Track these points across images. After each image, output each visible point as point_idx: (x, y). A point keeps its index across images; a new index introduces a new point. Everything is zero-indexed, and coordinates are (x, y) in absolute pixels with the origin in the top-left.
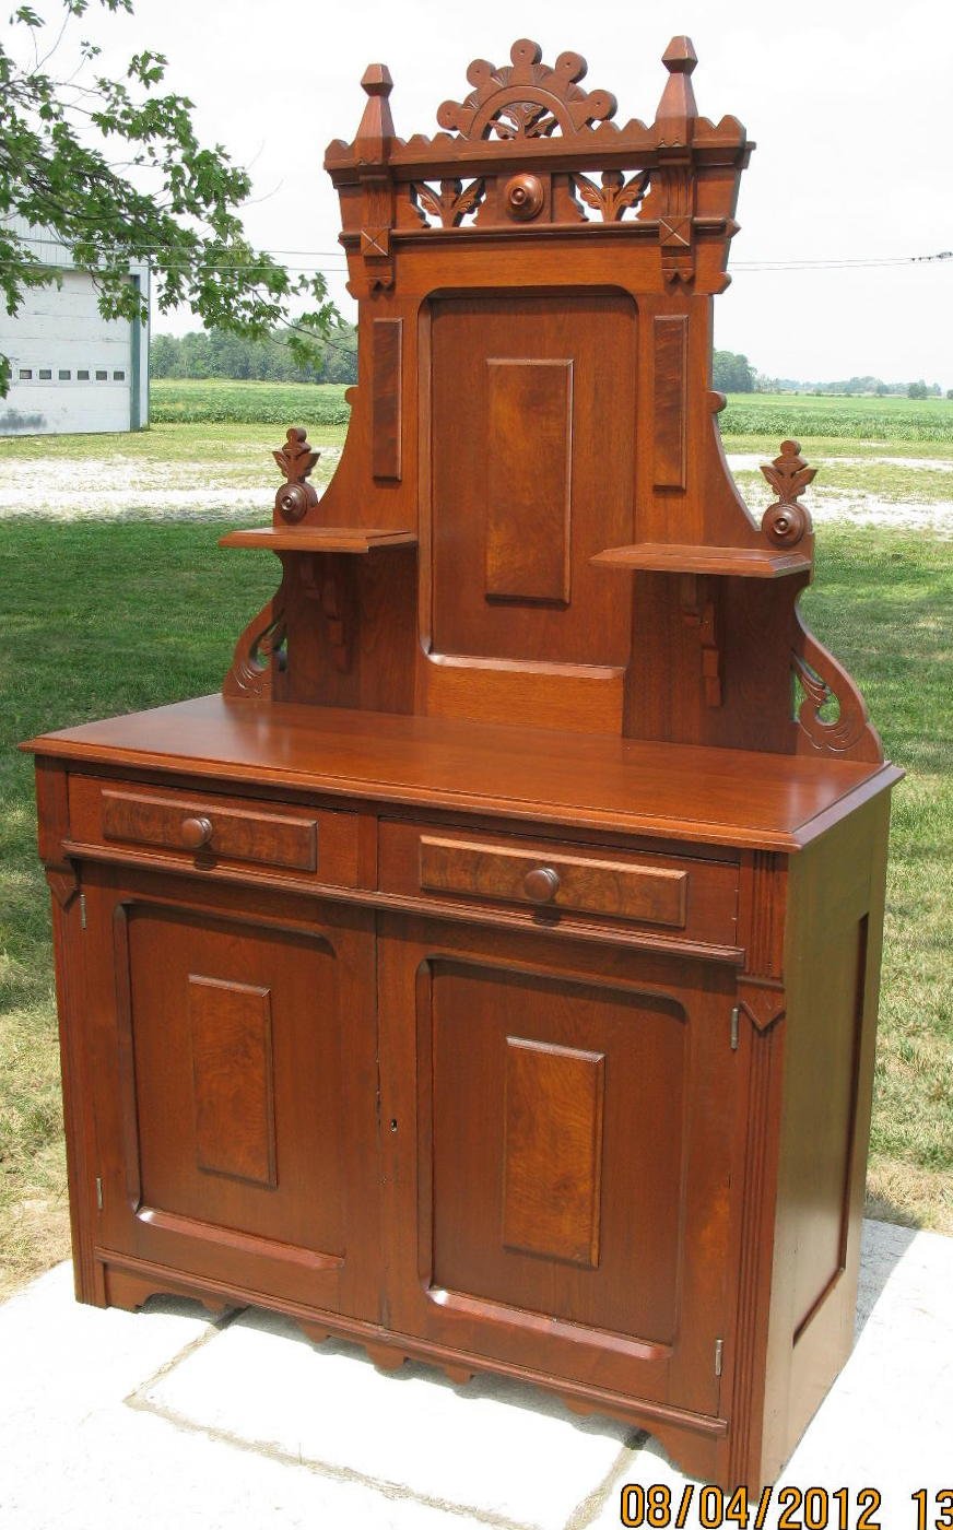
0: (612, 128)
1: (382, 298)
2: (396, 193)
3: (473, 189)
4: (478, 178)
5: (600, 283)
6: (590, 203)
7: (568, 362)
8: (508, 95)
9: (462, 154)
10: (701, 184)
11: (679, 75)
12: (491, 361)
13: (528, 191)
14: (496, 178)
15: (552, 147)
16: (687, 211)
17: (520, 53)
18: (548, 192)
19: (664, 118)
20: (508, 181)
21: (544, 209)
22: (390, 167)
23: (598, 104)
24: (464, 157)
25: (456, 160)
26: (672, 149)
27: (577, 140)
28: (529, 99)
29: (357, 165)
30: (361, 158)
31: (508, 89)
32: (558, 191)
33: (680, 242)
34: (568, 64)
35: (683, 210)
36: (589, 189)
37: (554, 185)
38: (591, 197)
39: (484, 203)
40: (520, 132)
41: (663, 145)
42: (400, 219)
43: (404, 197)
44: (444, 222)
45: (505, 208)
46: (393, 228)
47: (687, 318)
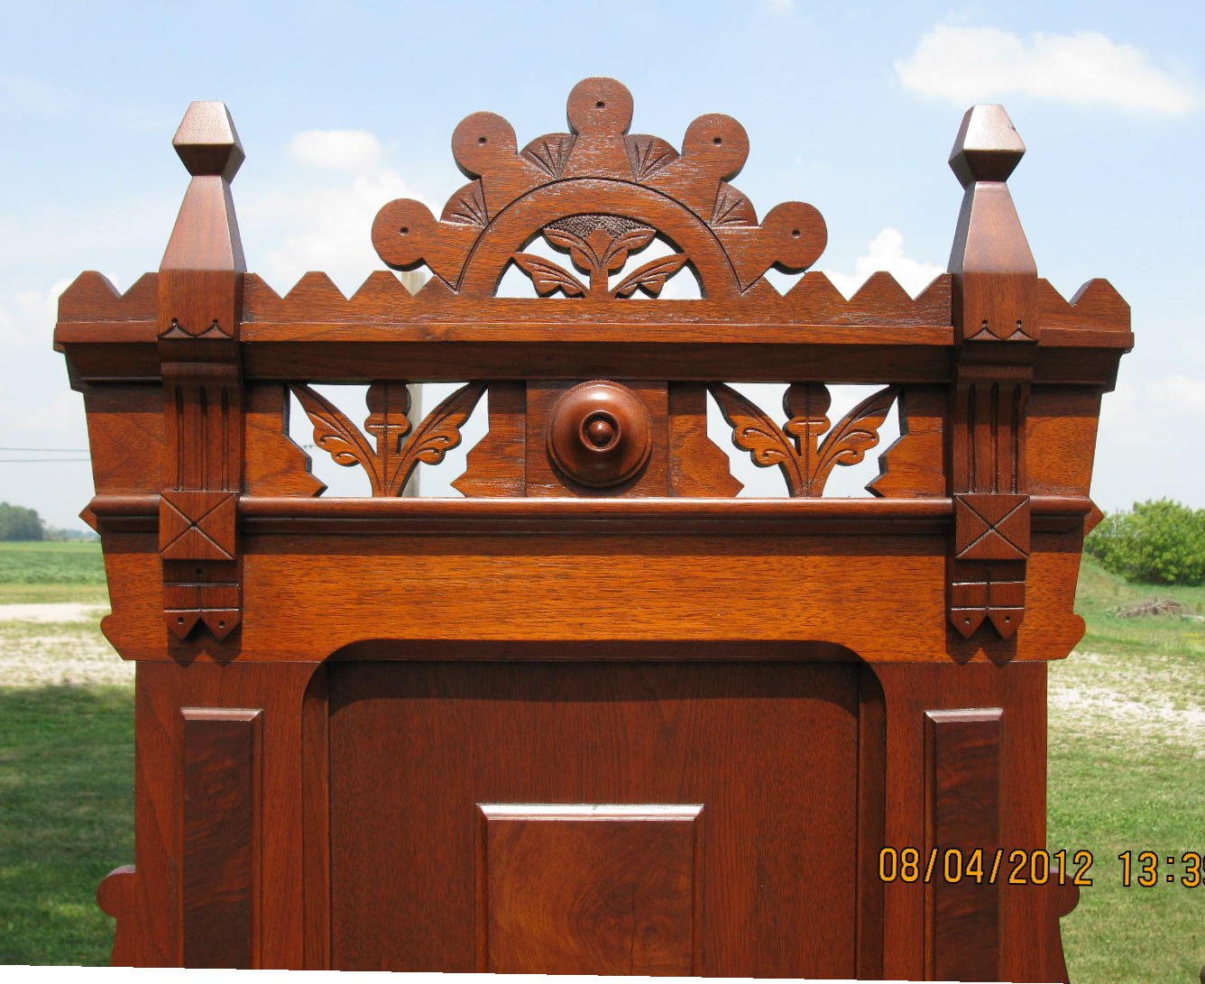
0: (821, 284)
1: (204, 658)
2: (247, 408)
3: (457, 408)
4: (471, 381)
5: (787, 637)
6: (759, 453)
7: (690, 811)
8: (566, 197)
9: (442, 325)
10: (1030, 420)
11: (997, 186)
12: (490, 810)
13: (624, 417)
14: (522, 385)
15: (686, 321)
16: (1017, 481)
17: (594, 109)
18: (660, 423)
19: (982, 274)
20: (556, 396)
21: (652, 463)
22: (243, 345)
23: (796, 232)
24: (448, 331)
25: (429, 338)
26: (1004, 344)
27: (744, 310)
28: (619, 211)
29: (160, 337)
30: (175, 320)
31: (563, 184)
32: (682, 423)
33: (1008, 550)
34: (717, 141)
35: (1004, 477)
36: (754, 421)
37: (672, 411)
38: (762, 441)
39: (482, 442)
40: (599, 282)
41: (985, 336)
42: (254, 473)
43: (269, 419)
44: (378, 487)
45: (551, 460)
46: (243, 492)
47: (1001, 717)
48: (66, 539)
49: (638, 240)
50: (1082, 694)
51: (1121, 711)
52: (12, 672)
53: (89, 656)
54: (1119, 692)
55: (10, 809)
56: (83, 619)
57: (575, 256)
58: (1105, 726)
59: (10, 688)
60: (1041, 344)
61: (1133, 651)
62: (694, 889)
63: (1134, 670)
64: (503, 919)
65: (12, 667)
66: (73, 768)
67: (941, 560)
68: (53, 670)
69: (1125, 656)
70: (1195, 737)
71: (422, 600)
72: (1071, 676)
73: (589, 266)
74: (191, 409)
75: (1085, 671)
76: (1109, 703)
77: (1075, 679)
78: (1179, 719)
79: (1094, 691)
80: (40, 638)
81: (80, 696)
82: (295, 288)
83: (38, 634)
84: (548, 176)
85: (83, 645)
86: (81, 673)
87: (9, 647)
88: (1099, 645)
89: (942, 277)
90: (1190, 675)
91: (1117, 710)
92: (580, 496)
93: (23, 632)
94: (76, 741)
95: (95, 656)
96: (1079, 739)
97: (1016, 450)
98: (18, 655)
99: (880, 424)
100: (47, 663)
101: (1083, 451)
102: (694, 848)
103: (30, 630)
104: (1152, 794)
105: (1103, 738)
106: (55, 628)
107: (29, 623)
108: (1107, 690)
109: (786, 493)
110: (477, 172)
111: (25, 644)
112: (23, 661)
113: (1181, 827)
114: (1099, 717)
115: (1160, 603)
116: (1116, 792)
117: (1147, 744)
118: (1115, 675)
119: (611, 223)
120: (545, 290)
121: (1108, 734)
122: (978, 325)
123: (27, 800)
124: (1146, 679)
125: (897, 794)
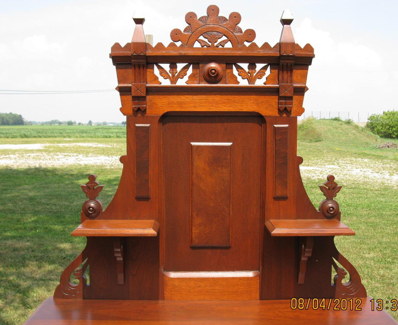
0: (255, 45)
1: (139, 115)
2: (147, 68)
3: (186, 68)
4: (189, 63)
5: (248, 111)
6: (243, 76)
7: (230, 144)
8: (207, 28)
9: (183, 52)
10: (294, 71)
11: (288, 26)
12: (193, 144)
13: (218, 70)
14: (198, 64)
15: (229, 52)
16: (291, 82)
17: (212, 11)
18: (224, 71)
19: (285, 43)
20: (205, 66)
21: (223, 78)
22: (147, 56)
23: (250, 35)
24: (185, 53)
25: (181, 55)
26: (288, 56)
27: (240, 49)
28: (217, 31)
29: (132, 55)
30: (134, 52)
31: (206, 26)
32: (228, 71)
33: (289, 95)
34: (235, 17)
35: (289, 81)
36: (242, 70)
37: (227, 68)
38: (243, 74)
39: (191, 74)
40: (213, 44)
41: (285, 54)
42: (148, 80)
43: (151, 70)
44: (172, 82)
45: (204, 77)
46: (147, 84)
47: (288, 126)
48: (31, 125)
49: (220, 36)
50: (361, 170)
51: (372, 176)
52: (23, 164)
53: (46, 159)
54: (373, 170)
55: (31, 201)
56: (42, 148)
57: (208, 39)
58: (367, 180)
59: (23, 168)
60: (295, 56)
61: (379, 158)
62: (231, 159)
63: (379, 164)
64: (195, 164)
65: (23, 162)
66: (47, 191)
67: (277, 97)
68: (36, 163)
69: (376, 160)
70: (394, 183)
71: (180, 104)
72: (358, 165)
73: (211, 41)
74: (137, 68)
75: (363, 164)
76: (368, 173)
77: (359, 166)
78: (390, 178)
79: (365, 170)
80: (29, 154)
81: (46, 170)
82: (156, 45)
83: (28, 153)
84: (203, 24)
85: (44, 156)
86: (45, 164)
87: (20, 157)
88: (369, 157)
89: (278, 43)
90: (396, 166)
91: (371, 175)
92: (209, 84)
93: (24, 152)
94: (46, 183)
95: (48, 159)
96: (358, 183)
97: (291, 76)
98: (24, 159)
99: (266, 71)
100: (33, 161)
101: (305, 77)
102: (231, 151)
103: (26, 152)
104: (378, 199)
105: (365, 183)
106: (33, 151)
107: (25, 150)
108: (369, 170)
109: (248, 84)
110: (190, 23)
111: (25, 156)
112: (26, 161)
113: (384, 207)
114: (365, 177)
115: (390, 144)
116: (367, 198)
117: (379, 185)
118: (372, 165)
119: (215, 33)
120: (203, 46)
121: (367, 182)
122: (283, 52)
123: (35, 199)
124: (382, 166)
125: (269, 141)
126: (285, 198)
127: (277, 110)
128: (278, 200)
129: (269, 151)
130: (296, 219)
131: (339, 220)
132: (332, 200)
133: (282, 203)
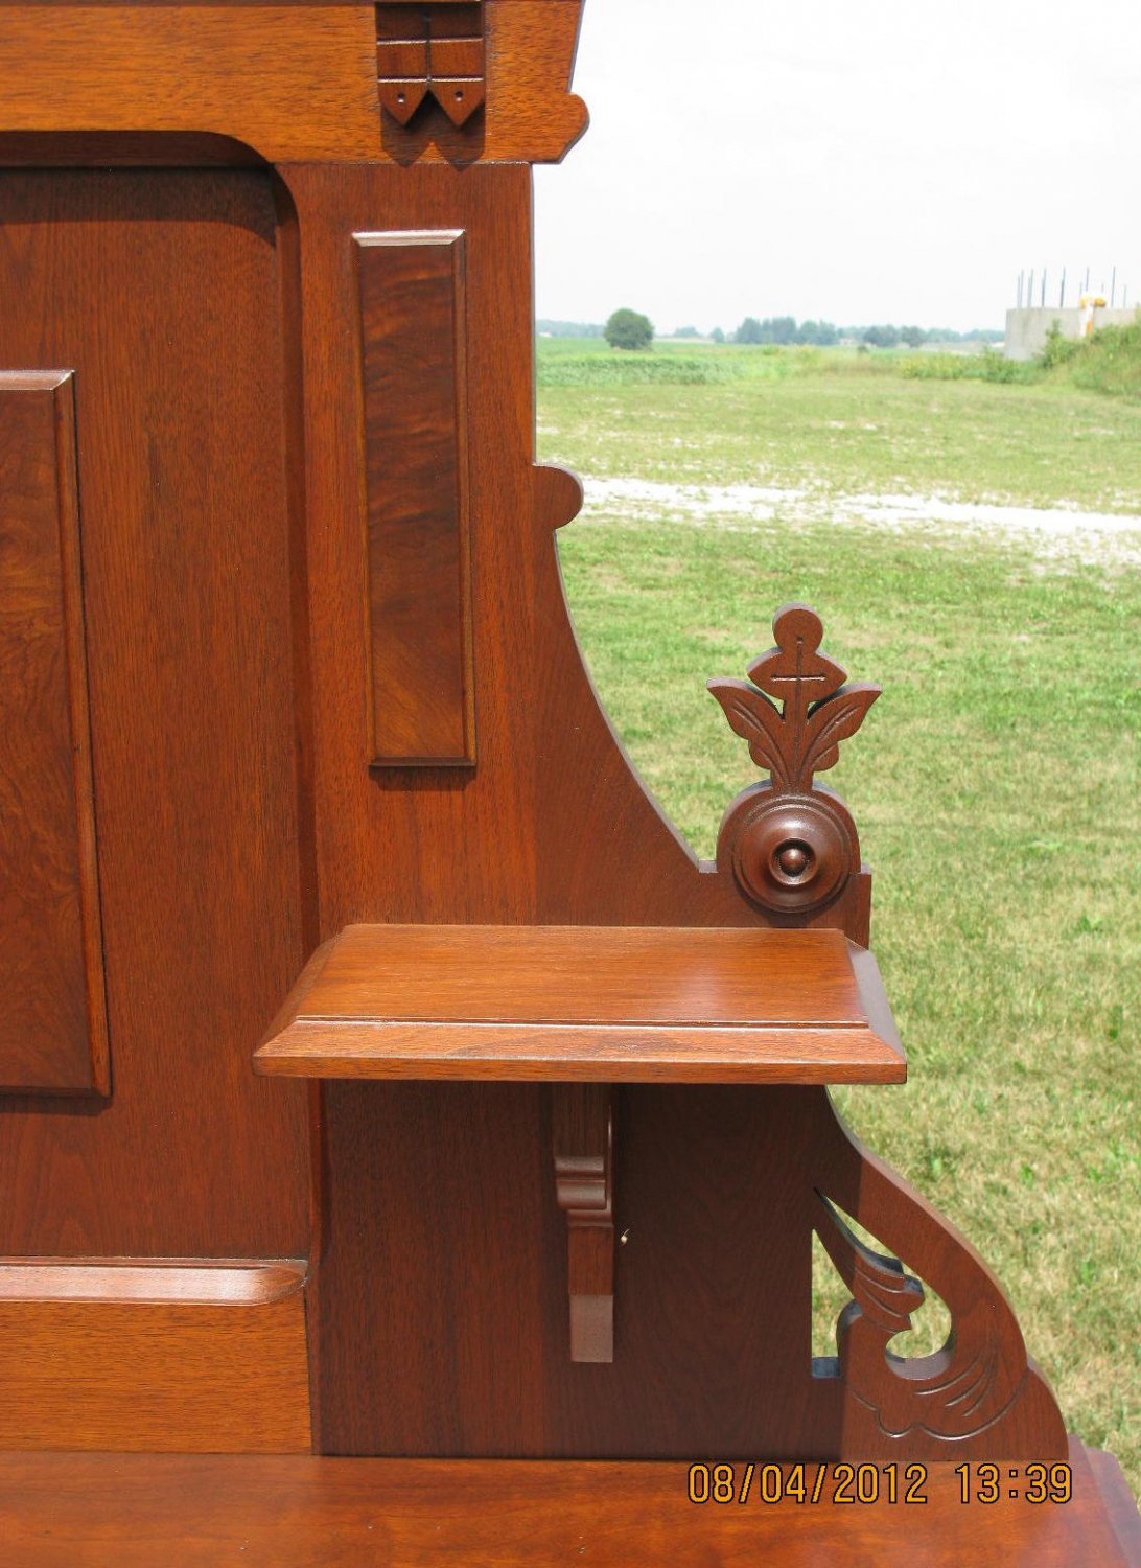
47: (463, 238)
67: (373, 9)
125: (318, 351)
126: (454, 774)
127: (374, 122)
128: (407, 787)
129: (322, 429)
130: (540, 920)
131: (859, 931)
132: (806, 786)
133: (433, 804)
